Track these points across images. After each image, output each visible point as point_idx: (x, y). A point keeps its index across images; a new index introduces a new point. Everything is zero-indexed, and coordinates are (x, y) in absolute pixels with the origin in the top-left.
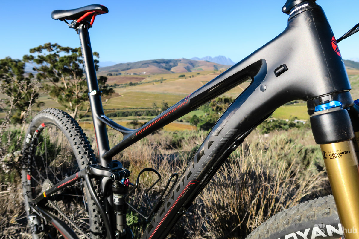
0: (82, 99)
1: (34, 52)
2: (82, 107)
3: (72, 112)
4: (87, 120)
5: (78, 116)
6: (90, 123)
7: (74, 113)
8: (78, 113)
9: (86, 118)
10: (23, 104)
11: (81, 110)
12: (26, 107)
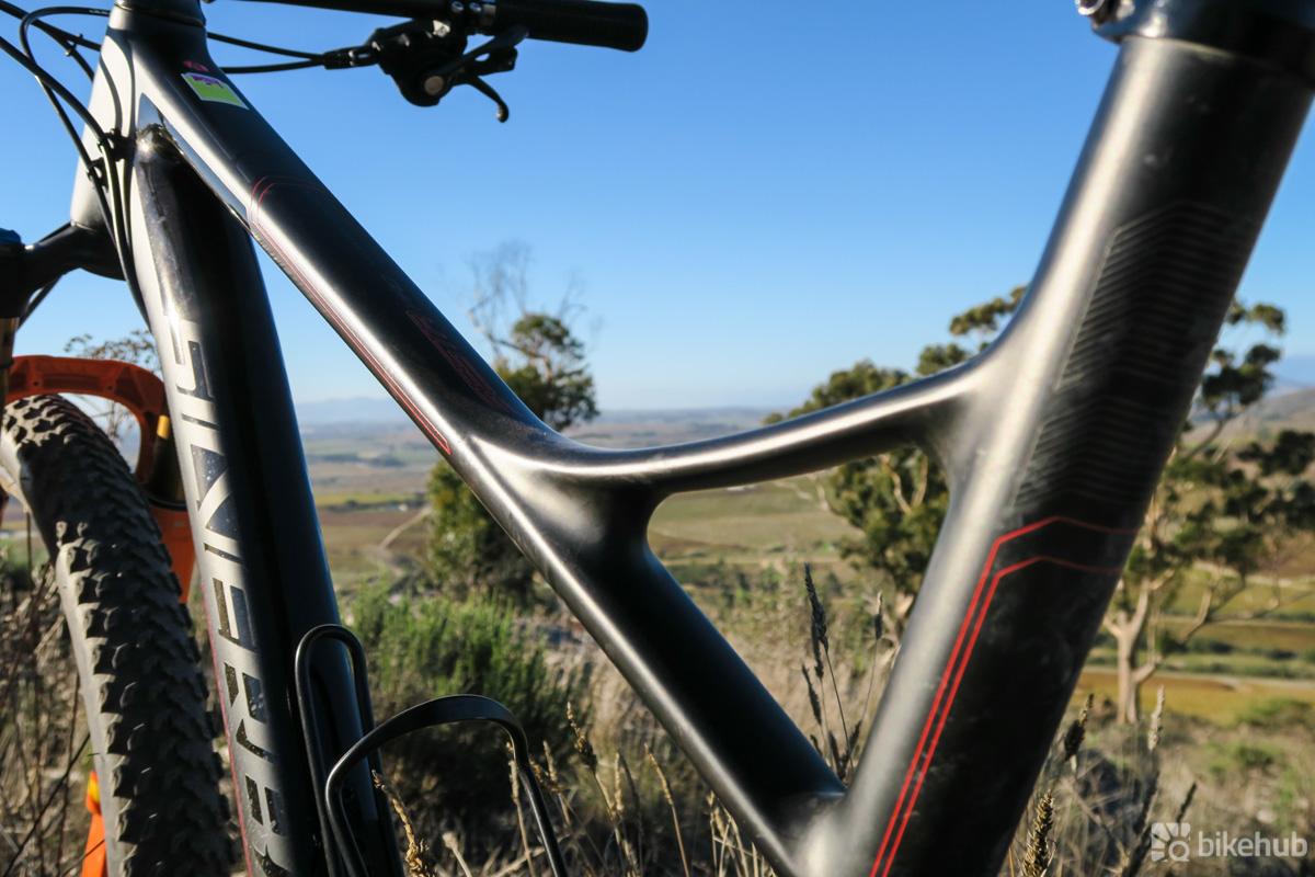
0: (1173, 550)
1: (964, 331)
2: (1173, 596)
3: (1122, 616)
4: (1218, 669)
5: (1151, 641)
6: (1228, 688)
7: (1129, 619)
8: (1153, 621)
9: (1209, 660)
10: (905, 563)
11: (1167, 607)
12: (917, 578)
